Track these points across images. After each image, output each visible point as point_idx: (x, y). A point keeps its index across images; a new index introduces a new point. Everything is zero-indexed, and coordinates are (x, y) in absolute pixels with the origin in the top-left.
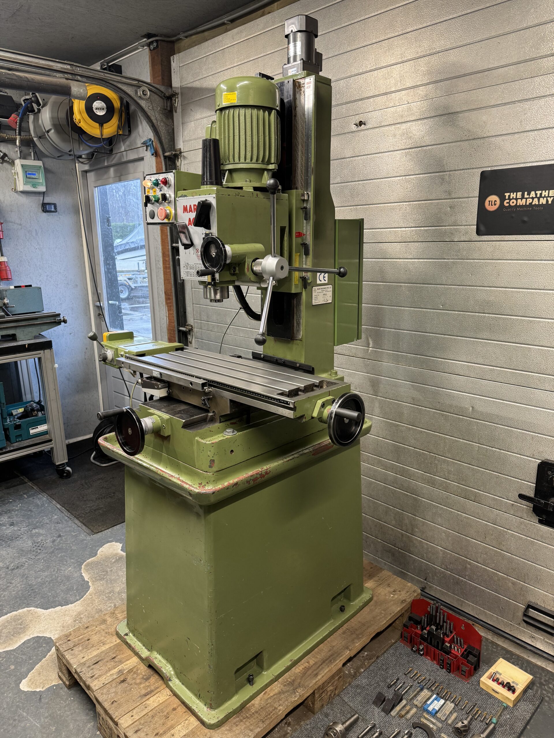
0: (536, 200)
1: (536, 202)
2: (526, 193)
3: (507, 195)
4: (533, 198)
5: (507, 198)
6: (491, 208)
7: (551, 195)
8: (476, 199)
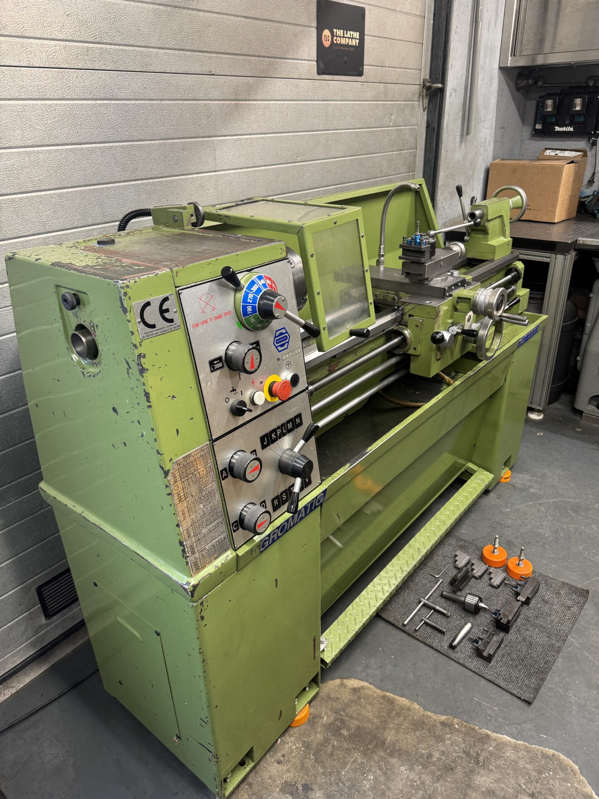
0: (350, 39)
1: (350, 43)
2: (345, 31)
3: (335, 30)
4: (349, 38)
5: (335, 35)
6: (327, 44)
7: (358, 38)
8: (315, 30)
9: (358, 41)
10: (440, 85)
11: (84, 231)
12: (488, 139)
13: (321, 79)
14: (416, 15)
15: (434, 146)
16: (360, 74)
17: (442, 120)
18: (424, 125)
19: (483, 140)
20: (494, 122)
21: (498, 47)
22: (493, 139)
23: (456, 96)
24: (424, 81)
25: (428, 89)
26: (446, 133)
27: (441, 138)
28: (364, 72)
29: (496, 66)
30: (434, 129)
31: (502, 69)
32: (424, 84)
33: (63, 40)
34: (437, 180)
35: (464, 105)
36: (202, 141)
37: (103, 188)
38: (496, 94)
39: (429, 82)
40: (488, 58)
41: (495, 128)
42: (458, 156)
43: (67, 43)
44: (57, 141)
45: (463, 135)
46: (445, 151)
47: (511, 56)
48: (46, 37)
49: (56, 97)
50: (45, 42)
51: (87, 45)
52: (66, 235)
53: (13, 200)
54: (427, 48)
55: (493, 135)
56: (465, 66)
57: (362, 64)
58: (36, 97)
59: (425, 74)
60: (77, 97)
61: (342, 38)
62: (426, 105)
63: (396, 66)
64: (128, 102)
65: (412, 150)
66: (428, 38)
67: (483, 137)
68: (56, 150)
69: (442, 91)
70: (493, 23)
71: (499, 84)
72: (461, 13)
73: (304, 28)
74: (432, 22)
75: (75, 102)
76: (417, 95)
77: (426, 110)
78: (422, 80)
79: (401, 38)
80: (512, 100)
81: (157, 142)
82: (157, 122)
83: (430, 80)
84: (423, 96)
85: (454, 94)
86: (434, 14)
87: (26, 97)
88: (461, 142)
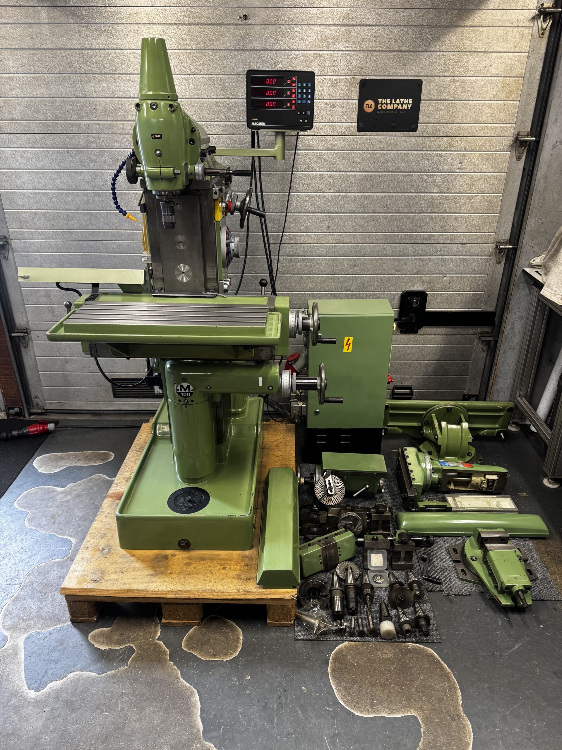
1: (400, 107)
2: (393, 100)
3: (380, 100)
4: (398, 104)
6: (369, 110)
7: (411, 103)
8: (357, 102)
9: (410, 106)
13: (361, 135)
18: (519, 172)
28: (419, 129)
32: (517, 137)
54: (527, 105)
57: (417, 123)
59: (523, 127)
61: (389, 105)
62: (520, 154)
65: (494, 194)
66: (529, 95)
69: (538, 143)
74: (538, 80)
77: (523, 160)
78: (516, 134)
83: (530, 133)
84: (516, 147)
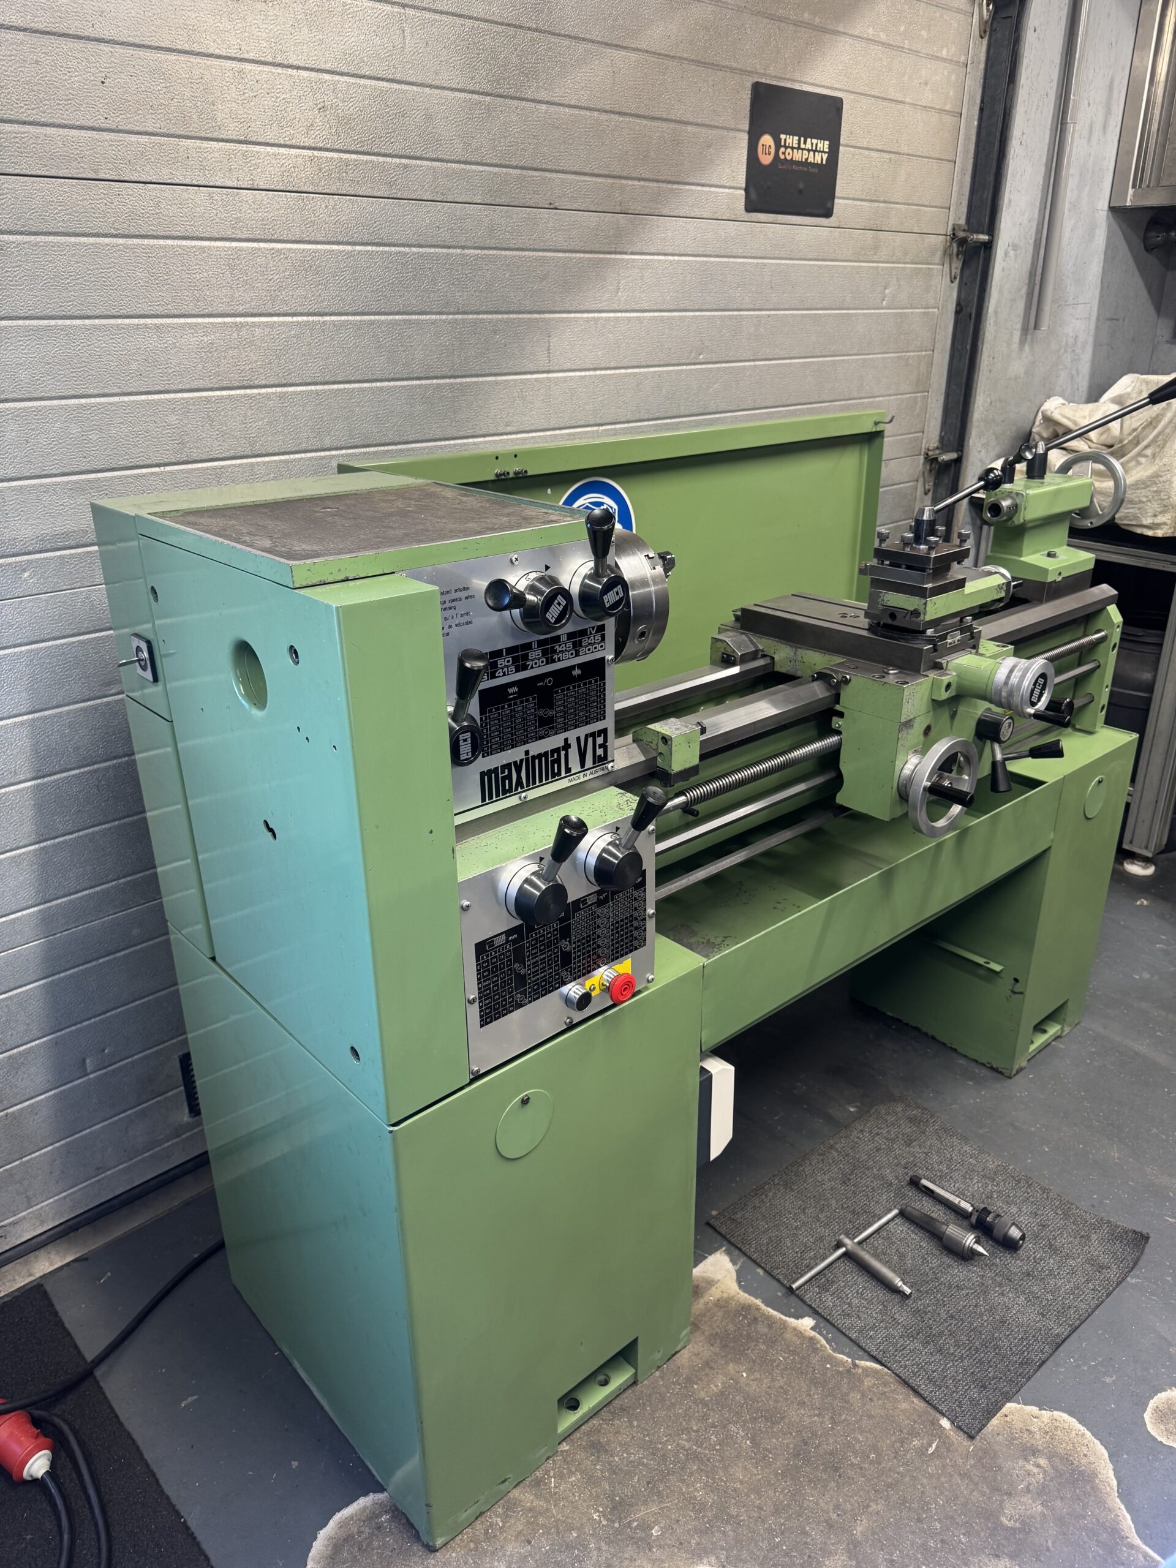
0: (811, 153)
1: (811, 160)
2: (802, 139)
3: (783, 137)
4: (809, 150)
5: (783, 144)
6: (766, 160)
7: (827, 150)
8: (746, 136)
9: (825, 156)
10: (984, 237)
11: (316, 459)
12: (1081, 339)
13: (752, 220)
14: (945, 111)
15: (969, 347)
16: (828, 214)
17: (986, 300)
18: (952, 307)
19: (1071, 341)
20: (1095, 308)
21: (1108, 170)
22: (1091, 339)
23: (1016, 256)
24: (954, 229)
25: (962, 242)
26: (992, 324)
27: (981, 332)
28: (835, 210)
29: (1103, 205)
30: (970, 315)
31: (1116, 211)
32: (954, 234)
33: (309, 148)
34: (971, 409)
35: (1032, 274)
36: (529, 319)
37: (354, 389)
38: (1102, 257)
39: (964, 230)
40: (1087, 189)
41: (1098, 319)
42: (1017, 367)
43: (316, 153)
44: (285, 309)
45: (1027, 330)
46: (989, 356)
47: (1134, 186)
48: (283, 143)
49: (290, 237)
50: (282, 150)
51: (347, 156)
52: (286, 462)
53: (208, 400)
54: (963, 170)
55: (1092, 332)
56: (1038, 204)
57: (832, 196)
58: (259, 237)
59: (958, 215)
60: (325, 239)
61: (795, 151)
62: (956, 270)
63: (900, 201)
64: (407, 250)
65: (924, 353)
66: (966, 151)
67: (1071, 334)
68: (282, 323)
69: (988, 247)
70: (1098, 127)
71: (1108, 238)
72: (1034, 108)
73: (725, 133)
74: (976, 123)
75: (319, 247)
76: (939, 254)
77: (957, 281)
78: (950, 227)
79: (911, 152)
80: (1135, 268)
81: (451, 317)
82: (453, 284)
83: (966, 228)
84: (951, 256)
85: (1012, 253)
86: (981, 110)
87: (243, 237)
88: (1022, 342)
